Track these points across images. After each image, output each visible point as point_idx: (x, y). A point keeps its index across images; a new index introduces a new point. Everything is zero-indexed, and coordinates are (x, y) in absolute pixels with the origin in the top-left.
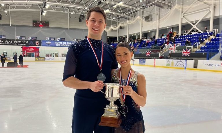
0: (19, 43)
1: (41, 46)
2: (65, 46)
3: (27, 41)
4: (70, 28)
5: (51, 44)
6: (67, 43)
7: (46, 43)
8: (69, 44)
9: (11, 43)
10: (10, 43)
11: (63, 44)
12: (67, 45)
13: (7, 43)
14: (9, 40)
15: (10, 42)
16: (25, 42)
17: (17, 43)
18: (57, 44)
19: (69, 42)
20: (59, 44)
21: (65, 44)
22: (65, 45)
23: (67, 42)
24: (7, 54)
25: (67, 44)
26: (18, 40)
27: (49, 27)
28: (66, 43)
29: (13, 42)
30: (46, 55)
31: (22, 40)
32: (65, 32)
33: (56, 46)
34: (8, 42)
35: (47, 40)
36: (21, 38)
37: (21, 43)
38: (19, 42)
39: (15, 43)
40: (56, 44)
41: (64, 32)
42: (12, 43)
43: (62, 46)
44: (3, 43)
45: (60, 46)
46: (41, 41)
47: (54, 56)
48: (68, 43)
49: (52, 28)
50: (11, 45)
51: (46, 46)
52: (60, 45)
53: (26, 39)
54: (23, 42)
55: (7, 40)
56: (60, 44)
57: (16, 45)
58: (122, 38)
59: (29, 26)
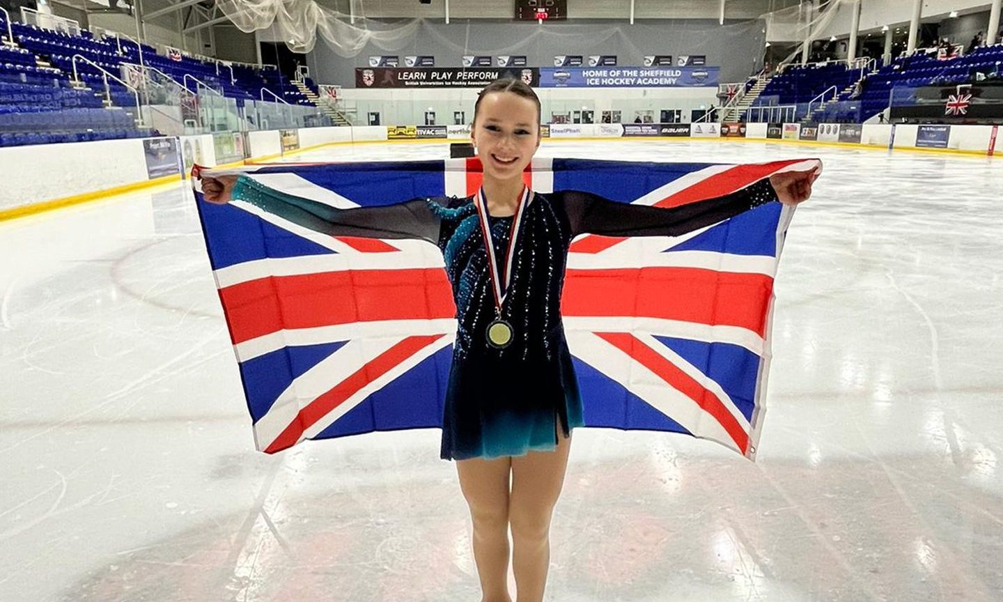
0: (471, 80)
1: (538, 86)
2: (615, 86)
3: (494, 70)
4: (635, 19)
5: (569, 78)
6: (622, 73)
7: (556, 75)
8: (630, 77)
9: (448, 81)
10: (444, 80)
11: (609, 77)
12: (622, 81)
13: (435, 80)
14: (441, 71)
15: (444, 76)
16: (488, 75)
17: (465, 81)
18: (590, 77)
19: (631, 69)
20: (595, 77)
21: (614, 78)
22: (614, 81)
23: (622, 69)
24: (434, 116)
25: (621, 76)
26: (468, 70)
27: (566, 19)
28: (618, 73)
29: (453, 78)
30: (554, 117)
31: (479, 70)
32: (620, 31)
33: (585, 85)
34: (440, 76)
35: (557, 65)
36: (478, 62)
37: (477, 79)
38: (471, 75)
39: (461, 79)
40: (586, 78)
41: (617, 32)
42: (451, 80)
43: (605, 86)
44: (424, 81)
45: (601, 85)
46: (537, 69)
47: (577, 121)
48: (624, 72)
49: (577, 21)
50: (448, 86)
51: (554, 86)
52: (601, 81)
53: (493, 66)
54: (482, 76)
55: (437, 70)
56: (600, 78)
57: (464, 86)
58: (826, 47)
59: (505, 21)
